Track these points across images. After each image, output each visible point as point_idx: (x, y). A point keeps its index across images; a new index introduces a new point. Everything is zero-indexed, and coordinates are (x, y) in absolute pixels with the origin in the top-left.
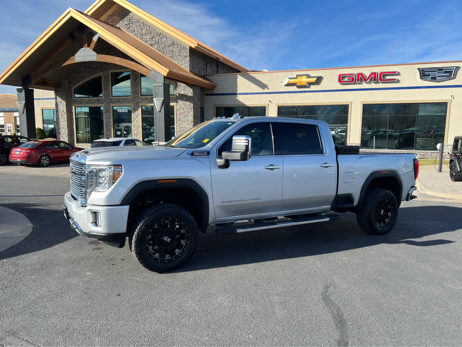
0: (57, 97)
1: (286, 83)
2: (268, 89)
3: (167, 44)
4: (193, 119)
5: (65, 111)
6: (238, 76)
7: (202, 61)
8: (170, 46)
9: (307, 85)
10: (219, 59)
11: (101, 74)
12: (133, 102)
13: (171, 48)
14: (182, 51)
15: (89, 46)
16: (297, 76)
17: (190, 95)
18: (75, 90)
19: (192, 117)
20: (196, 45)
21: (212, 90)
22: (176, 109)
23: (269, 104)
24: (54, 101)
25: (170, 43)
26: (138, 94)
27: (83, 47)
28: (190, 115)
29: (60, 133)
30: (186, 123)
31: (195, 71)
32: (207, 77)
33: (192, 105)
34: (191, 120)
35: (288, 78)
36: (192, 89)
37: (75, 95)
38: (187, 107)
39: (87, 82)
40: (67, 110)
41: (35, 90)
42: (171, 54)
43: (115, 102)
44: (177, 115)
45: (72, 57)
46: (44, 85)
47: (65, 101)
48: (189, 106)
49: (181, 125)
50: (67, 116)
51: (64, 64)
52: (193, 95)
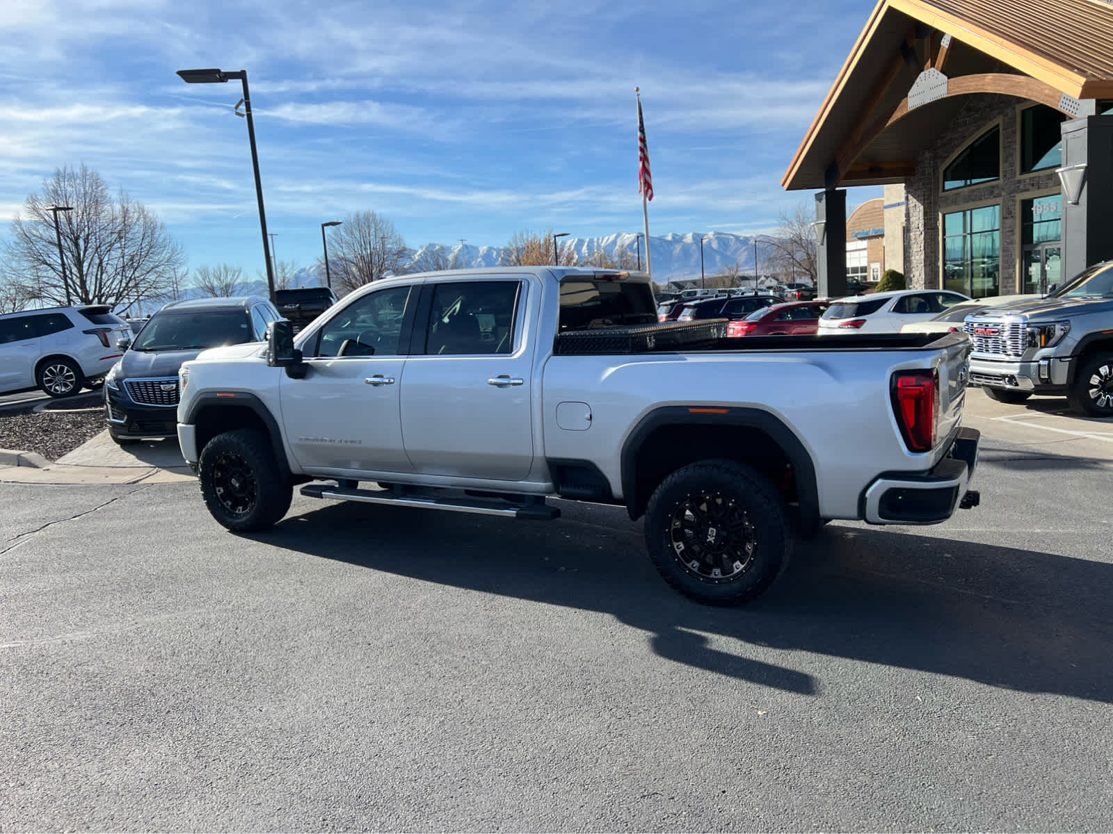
0: (909, 195)
5: (922, 228)
11: (999, 120)
15: (933, 65)
18: (945, 172)
24: (903, 208)
27: (923, 70)
29: (911, 280)
37: (946, 183)
39: (967, 148)
40: (925, 225)
43: (1027, 187)
45: (906, 99)
46: (875, 173)
47: (923, 204)
50: (925, 239)
51: (890, 122)
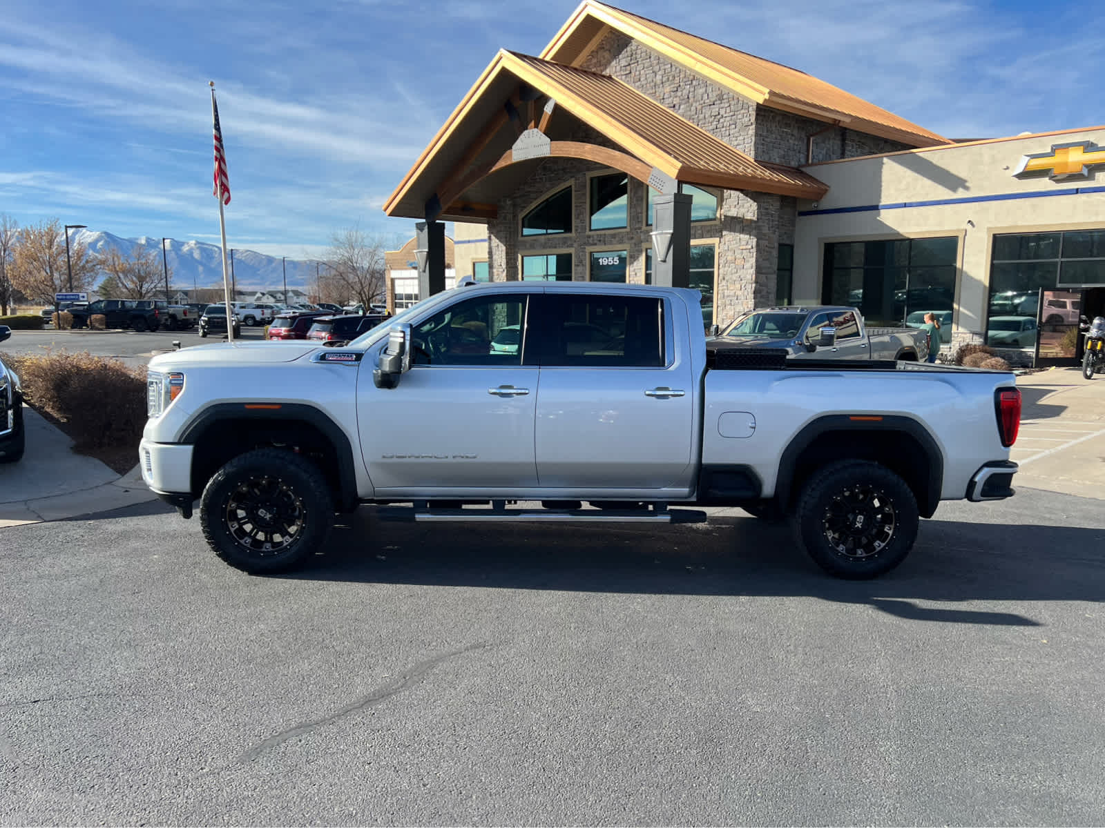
0: (492, 236)
1: (1020, 170)
2: (967, 188)
3: (706, 101)
4: (754, 276)
5: (504, 266)
6: (885, 160)
7: (795, 132)
8: (714, 104)
9: (1085, 172)
10: (840, 121)
11: (571, 182)
12: (630, 242)
13: (715, 110)
14: (738, 113)
15: (536, 126)
16: (1055, 149)
17: (749, 218)
18: (523, 219)
19: (753, 271)
20: (767, 97)
21: (817, 201)
22: (719, 253)
23: (966, 231)
24: (486, 244)
25: (713, 96)
26: (642, 222)
27: (527, 129)
28: (747, 265)
29: (494, 312)
30: (738, 286)
31: (770, 158)
32: (806, 170)
33: (755, 240)
34: (749, 277)
35: (1028, 156)
36: (756, 203)
37: (524, 229)
38: (741, 247)
39: (545, 201)
40: (507, 263)
41: (447, 224)
42: (715, 123)
43: (595, 242)
44: (720, 267)
45: (509, 151)
46: (466, 212)
47: (505, 245)
48: (747, 243)
49: (726, 291)
50: (507, 276)
51: (494, 169)
52: (758, 219)
